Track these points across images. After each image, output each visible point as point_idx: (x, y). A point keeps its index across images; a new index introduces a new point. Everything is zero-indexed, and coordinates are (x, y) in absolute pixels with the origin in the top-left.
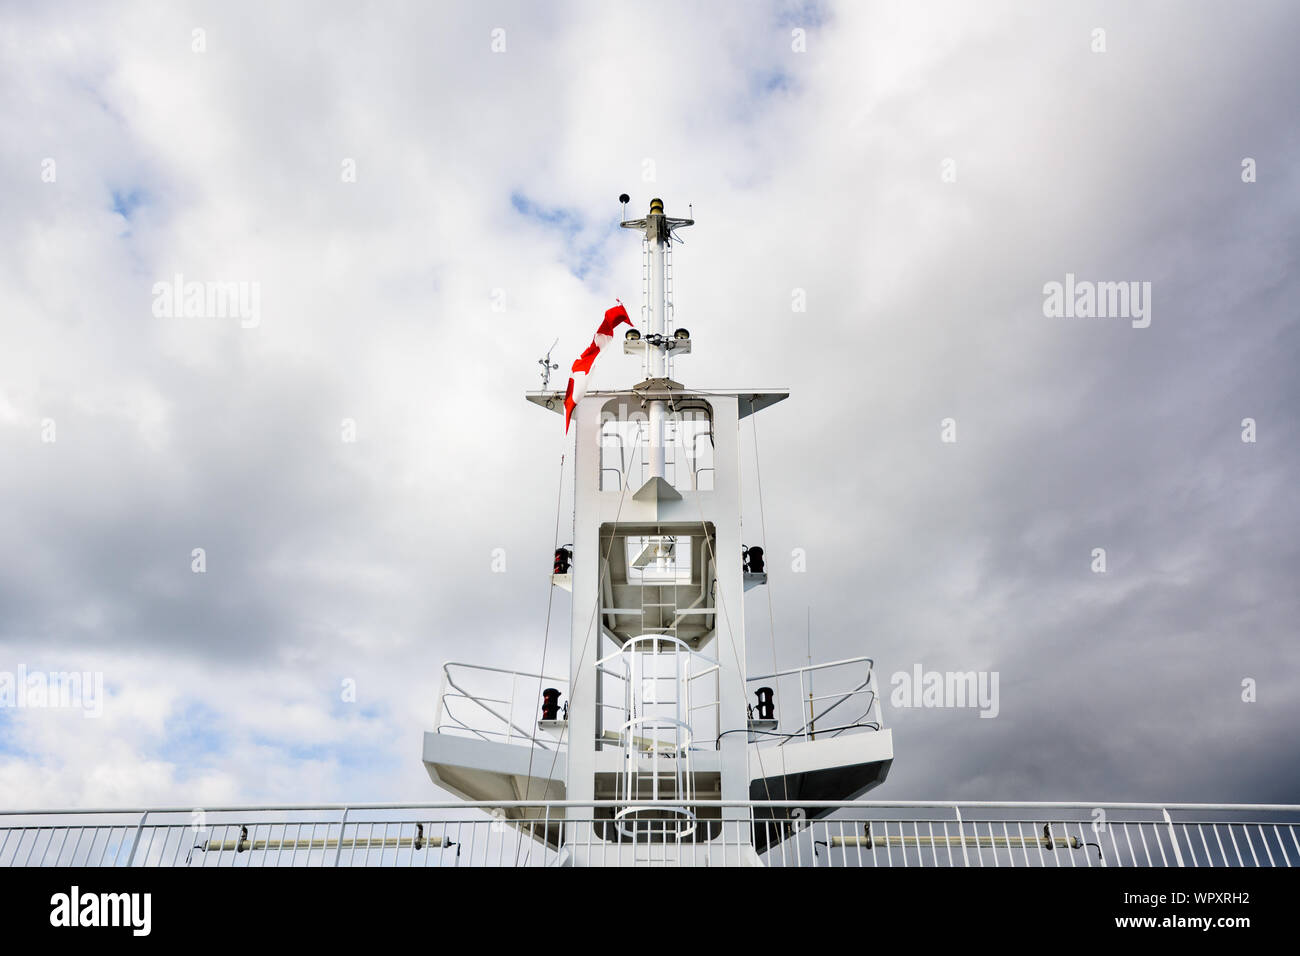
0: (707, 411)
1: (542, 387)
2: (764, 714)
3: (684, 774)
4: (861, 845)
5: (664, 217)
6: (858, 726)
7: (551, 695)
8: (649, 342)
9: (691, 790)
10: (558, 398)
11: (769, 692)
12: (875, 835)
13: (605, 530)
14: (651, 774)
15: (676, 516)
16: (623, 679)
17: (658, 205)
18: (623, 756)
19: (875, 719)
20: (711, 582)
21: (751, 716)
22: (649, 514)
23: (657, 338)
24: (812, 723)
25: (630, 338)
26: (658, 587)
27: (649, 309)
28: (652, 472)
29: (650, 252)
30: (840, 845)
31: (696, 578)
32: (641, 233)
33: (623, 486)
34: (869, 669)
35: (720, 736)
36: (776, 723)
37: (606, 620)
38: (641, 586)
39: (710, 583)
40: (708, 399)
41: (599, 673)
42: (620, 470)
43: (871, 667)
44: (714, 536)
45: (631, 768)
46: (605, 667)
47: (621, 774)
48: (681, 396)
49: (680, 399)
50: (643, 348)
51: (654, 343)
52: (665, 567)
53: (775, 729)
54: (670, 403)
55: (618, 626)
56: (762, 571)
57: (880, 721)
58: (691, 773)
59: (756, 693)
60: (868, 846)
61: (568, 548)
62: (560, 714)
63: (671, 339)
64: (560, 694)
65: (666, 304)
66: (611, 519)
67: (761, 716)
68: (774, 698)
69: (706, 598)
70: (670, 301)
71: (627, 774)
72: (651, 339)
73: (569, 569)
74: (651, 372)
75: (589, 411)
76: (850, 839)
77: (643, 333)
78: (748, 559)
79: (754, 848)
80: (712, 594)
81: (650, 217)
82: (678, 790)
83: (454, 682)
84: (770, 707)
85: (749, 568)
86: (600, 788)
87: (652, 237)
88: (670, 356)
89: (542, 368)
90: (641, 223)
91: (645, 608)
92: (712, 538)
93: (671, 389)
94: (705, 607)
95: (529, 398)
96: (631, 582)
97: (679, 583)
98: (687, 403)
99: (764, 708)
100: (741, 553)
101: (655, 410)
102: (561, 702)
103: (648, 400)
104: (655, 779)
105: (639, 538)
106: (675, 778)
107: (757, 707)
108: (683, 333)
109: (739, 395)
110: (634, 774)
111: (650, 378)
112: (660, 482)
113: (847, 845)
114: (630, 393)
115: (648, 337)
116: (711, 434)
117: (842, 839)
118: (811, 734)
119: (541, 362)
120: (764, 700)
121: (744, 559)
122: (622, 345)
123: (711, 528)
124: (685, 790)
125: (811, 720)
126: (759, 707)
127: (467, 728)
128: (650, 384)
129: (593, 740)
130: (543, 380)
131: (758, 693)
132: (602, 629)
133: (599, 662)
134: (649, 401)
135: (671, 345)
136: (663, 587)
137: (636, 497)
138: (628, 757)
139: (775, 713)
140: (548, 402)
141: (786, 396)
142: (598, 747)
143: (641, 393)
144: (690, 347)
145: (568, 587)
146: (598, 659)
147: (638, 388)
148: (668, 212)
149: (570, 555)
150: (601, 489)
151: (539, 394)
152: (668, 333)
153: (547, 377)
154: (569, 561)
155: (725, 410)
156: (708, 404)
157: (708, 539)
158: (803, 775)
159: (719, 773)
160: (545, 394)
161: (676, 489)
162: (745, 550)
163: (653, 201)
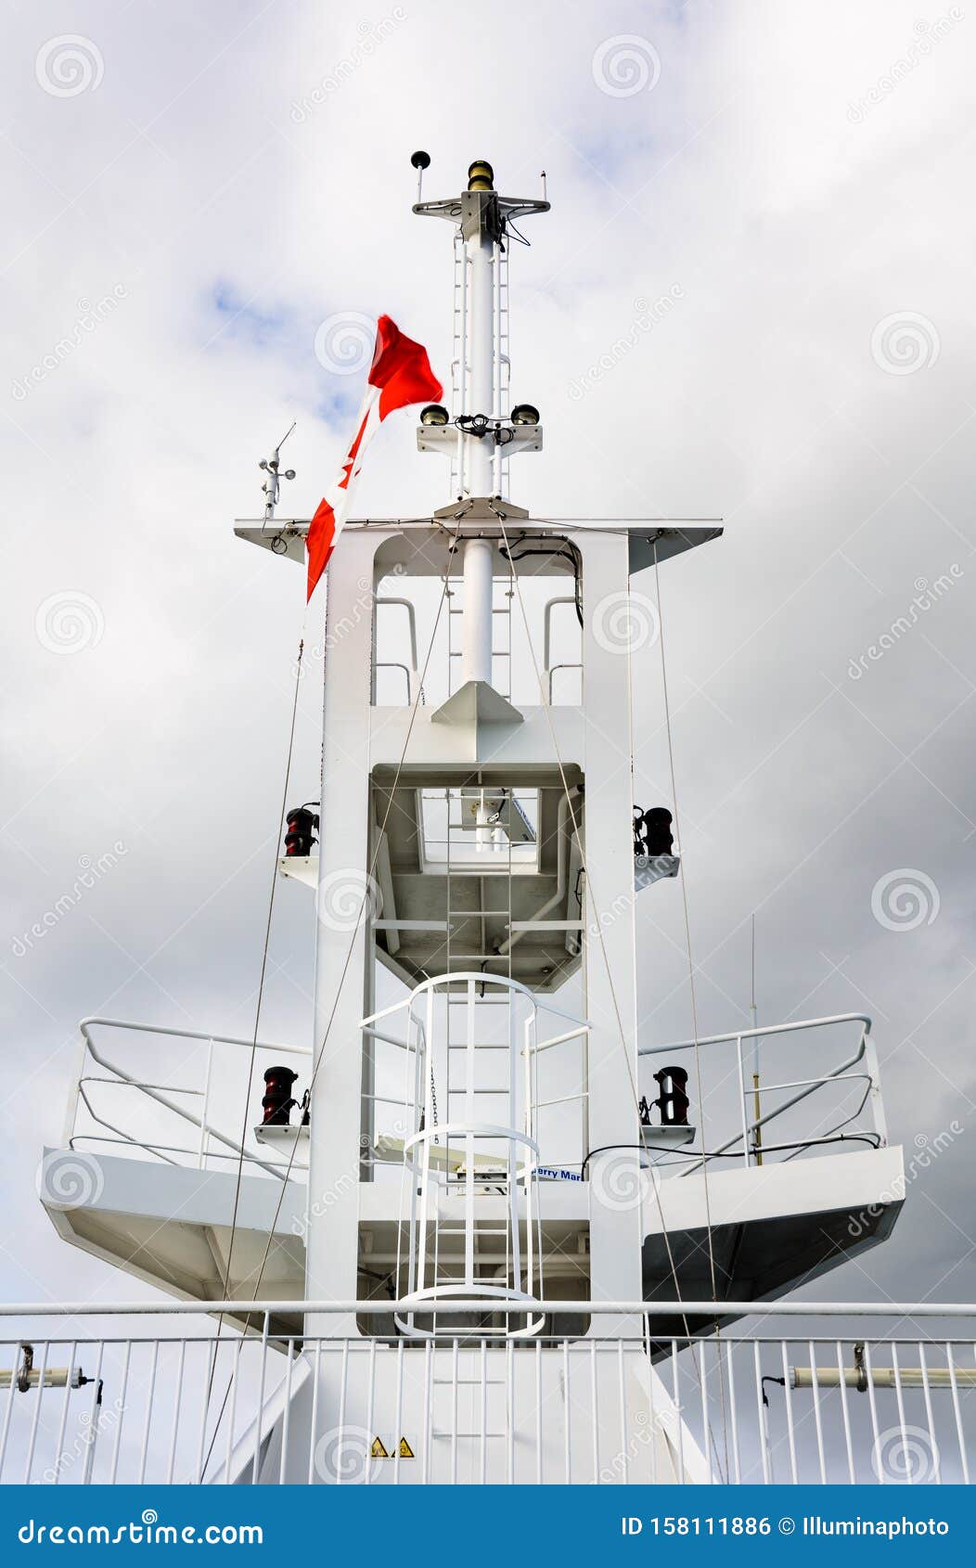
0: (572, 558)
1: (262, 511)
2: (671, 1115)
3: (522, 1224)
4: (848, 1385)
5: (494, 197)
6: (842, 1138)
7: (280, 1081)
8: (464, 430)
9: (535, 1252)
10: (293, 532)
11: (679, 1075)
12: (873, 1366)
13: (381, 777)
14: (462, 1225)
15: (510, 753)
16: (412, 1050)
17: (482, 174)
18: (411, 1192)
19: (874, 1127)
20: (575, 873)
21: (645, 1121)
22: (463, 749)
23: (479, 422)
24: (758, 1128)
25: (428, 421)
26: (479, 878)
27: (467, 369)
28: (466, 672)
29: (468, 261)
30: (809, 1384)
31: (547, 862)
32: (450, 226)
33: (416, 698)
34: (863, 1033)
35: (589, 1156)
36: (691, 1132)
37: (381, 938)
38: (445, 877)
39: (573, 874)
40: (572, 537)
41: (368, 1040)
42: (409, 665)
43: (867, 1031)
44: (581, 788)
45: (426, 1211)
46: (378, 1030)
47: (406, 1224)
48: (523, 531)
49: (522, 535)
50: (454, 440)
51: (473, 431)
52: (491, 842)
53: (690, 1142)
54: (503, 543)
55: (403, 946)
56: (669, 853)
57: (881, 1130)
58: (534, 1223)
59: (655, 1076)
60: (862, 1386)
61: (314, 810)
62: (296, 1115)
63: (505, 425)
64: (296, 1077)
65: (496, 359)
66: (392, 757)
67: (665, 1120)
68: (688, 1085)
69: (565, 900)
70: (504, 352)
71: (418, 1223)
72: (469, 425)
73: (314, 848)
74: (466, 485)
75: (352, 554)
76: (827, 1373)
77: (454, 413)
78: (644, 832)
79: (648, 1357)
80: (578, 894)
81: (468, 196)
82: (511, 1252)
83: (101, 1055)
84: (682, 1103)
85: (646, 847)
86: (369, 1248)
87: (471, 234)
88: (503, 455)
89: (265, 476)
90: (451, 207)
91: (453, 919)
92: (575, 792)
93: (504, 518)
94: (564, 918)
95: (240, 533)
96: (427, 870)
97: (516, 871)
98: (535, 545)
99: (670, 1105)
100: (631, 821)
101: (475, 557)
102: (297, 1092)
103: (462, 537)
104: (470, 1233)
105: (442, 791)
106: (506, 1232)
107: (657, 1102)
108: (527, 413)
109: (631, 530)
110: (430, 1225)
111: (465, 497)
112: (482, 690)
113: (822, 1384)
114: (428, 525)
115: (463, 419)
116: (577, 601)
117: (813, 1373)
118: (755, 1152)
119: (263, 465)
120: (670, 1090)
121: (637, 831)
122: (414, 434)
123: (575, 776)
124: (523, 1251)
125: (755, 1123)
126: (662, 1103)
127: (131, 1142)
128: (467, 508)
129: (355, 1160)
130: (266, 499)
131: (660, 1077)
132: (373, 955)
133: (368, 1020)
134: (463, 539)
135: (505, 435)
136: (486, 878)
137: (437, 718)
138: (420, 1192)
139: (691, 1113)
140: (276, 540)
141: (719, 532)
142: (366, 1174)
143: (448, 524)
144: (541, 439)
145: (310, 879)
146: (367, 1014)
147: (442, 515)
148: (502, 188)
149: (315, 821)
150: (373, 703)
151: (260, 525)
152: (500, 413)
153: (273, 492)
154: (314, 833)
155: (605, 558)
156: (573, 546)
157: (568, 796)
158: (740, 1227)
159: (587, 1223)
160: (269, 525)
161: (514, 702)
162: (638, 814)
163: (475, 165)
